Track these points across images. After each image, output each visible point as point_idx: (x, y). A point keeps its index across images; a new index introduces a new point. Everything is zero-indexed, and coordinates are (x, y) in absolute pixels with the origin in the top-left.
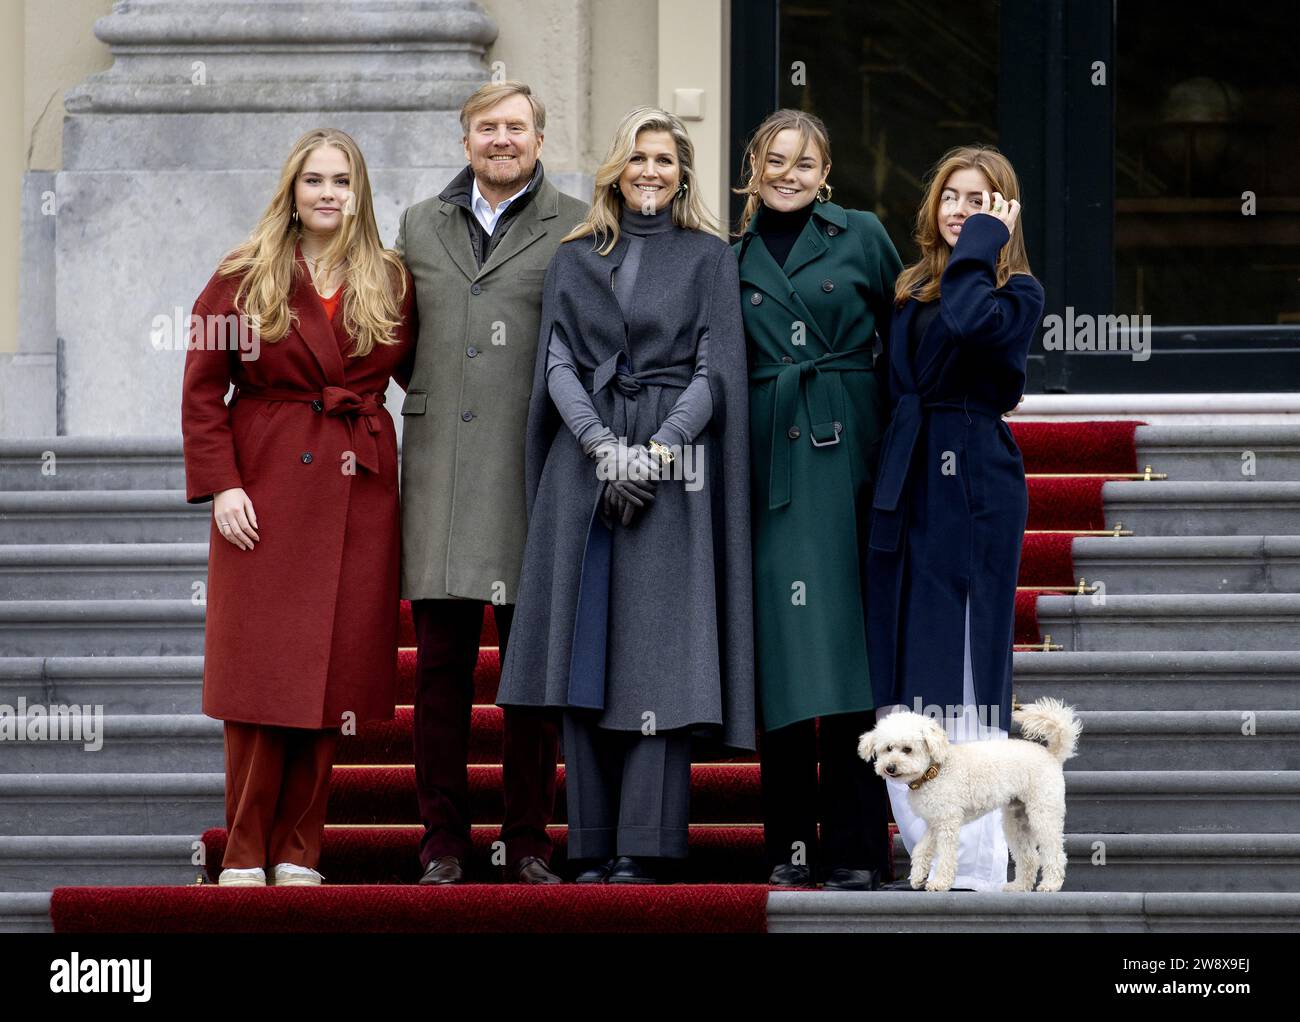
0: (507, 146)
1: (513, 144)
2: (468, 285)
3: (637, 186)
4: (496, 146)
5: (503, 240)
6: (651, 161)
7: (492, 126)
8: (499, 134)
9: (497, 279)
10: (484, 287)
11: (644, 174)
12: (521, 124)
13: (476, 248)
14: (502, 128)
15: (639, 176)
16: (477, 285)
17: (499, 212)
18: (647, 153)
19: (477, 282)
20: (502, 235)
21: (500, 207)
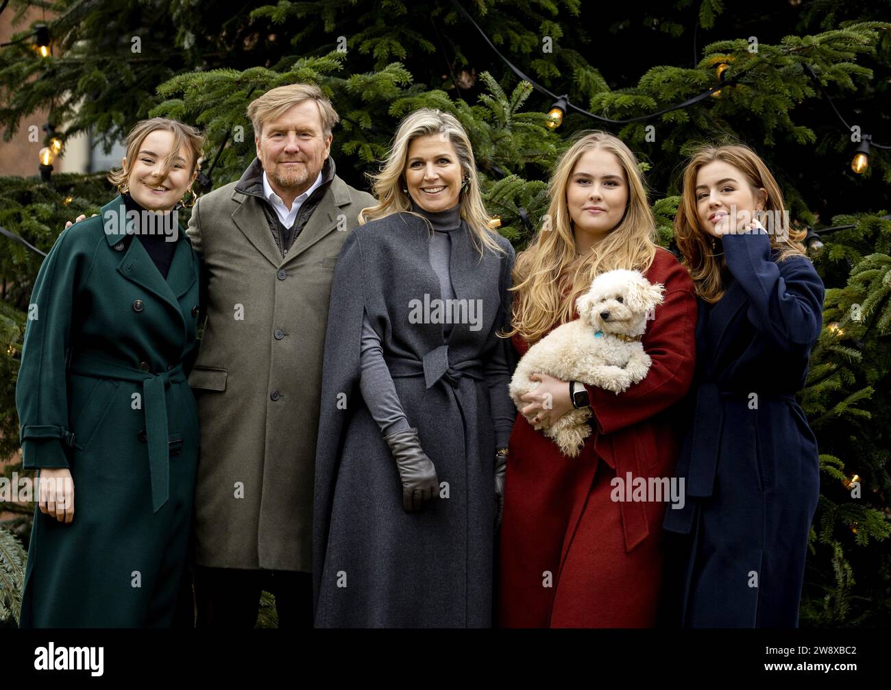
0: (296, 152)
1: (301, 150)
2: (273, 271)
3: (423, 189)
4: (287, 152)
5: (305, 228)
6: (430, 165)
7: (281, 133)
8: (289, 141)
9: (302, 266)
10: (288, 273)
11: (425, 178)
12: (311, 131)
13: (276, 235)
14: (292, 135)
15: (423, 180)
16: (283, 271)
17: (296, 206)
18: (425, 158)
19: (282, 268)
20: (304, 224)
21: (297, 202)
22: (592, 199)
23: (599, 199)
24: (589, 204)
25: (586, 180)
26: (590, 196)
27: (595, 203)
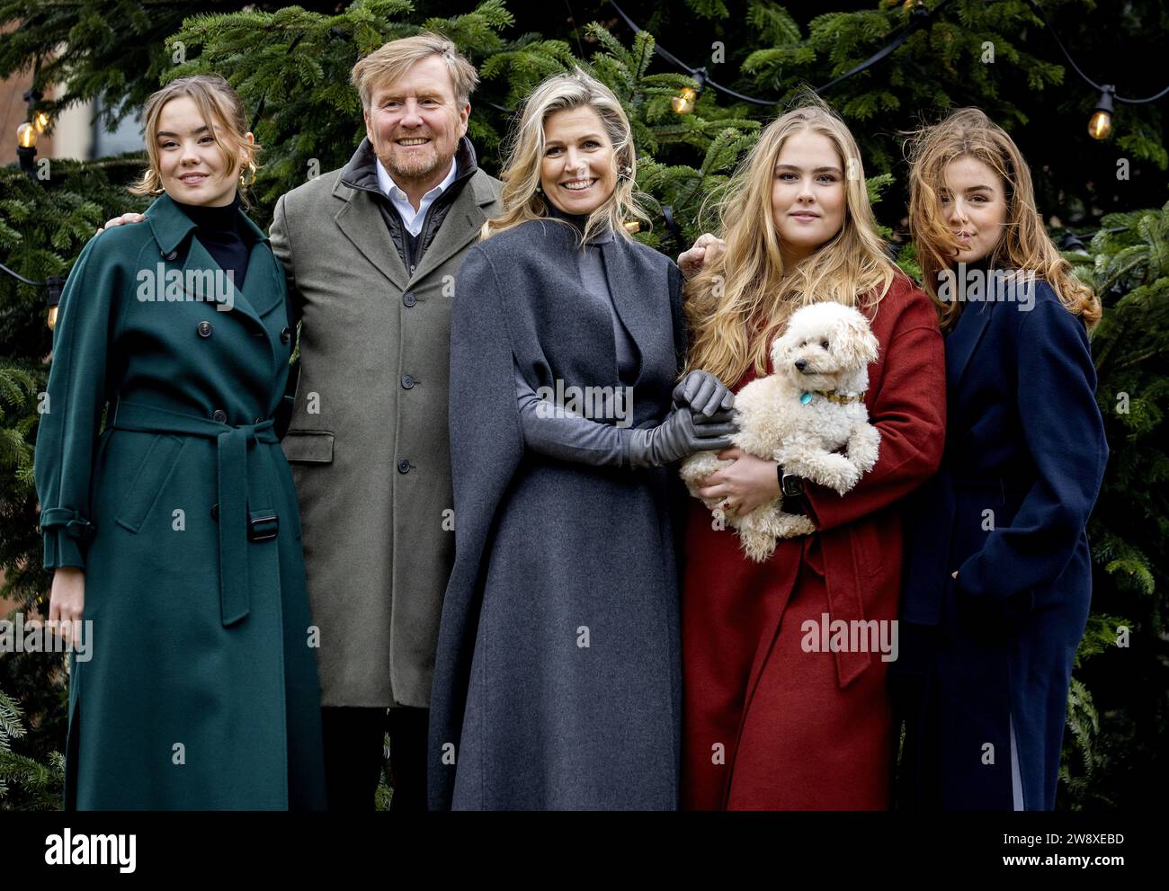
0: (419, 126)
1: (426, 122)
2: (398, 295)
3: (564, 185)
4: (404, 126)
5: (438, 235)
7: (396, 102)
8: (407, 112)
9: (437, 287)
10: (419, 297)
12: (437, 96)
13: (400, 245)
14: (412, 103)
15: (563, 171)
16: (410, 295)
17: (424, 204)
19: (409, 290)
20: (436, 230)
21: (427, 199)
22: (801, 200)
23: (811, 201)
24: (797, 208)
25: (792, 175)
26: (798, 197)
27: (806, 205)
